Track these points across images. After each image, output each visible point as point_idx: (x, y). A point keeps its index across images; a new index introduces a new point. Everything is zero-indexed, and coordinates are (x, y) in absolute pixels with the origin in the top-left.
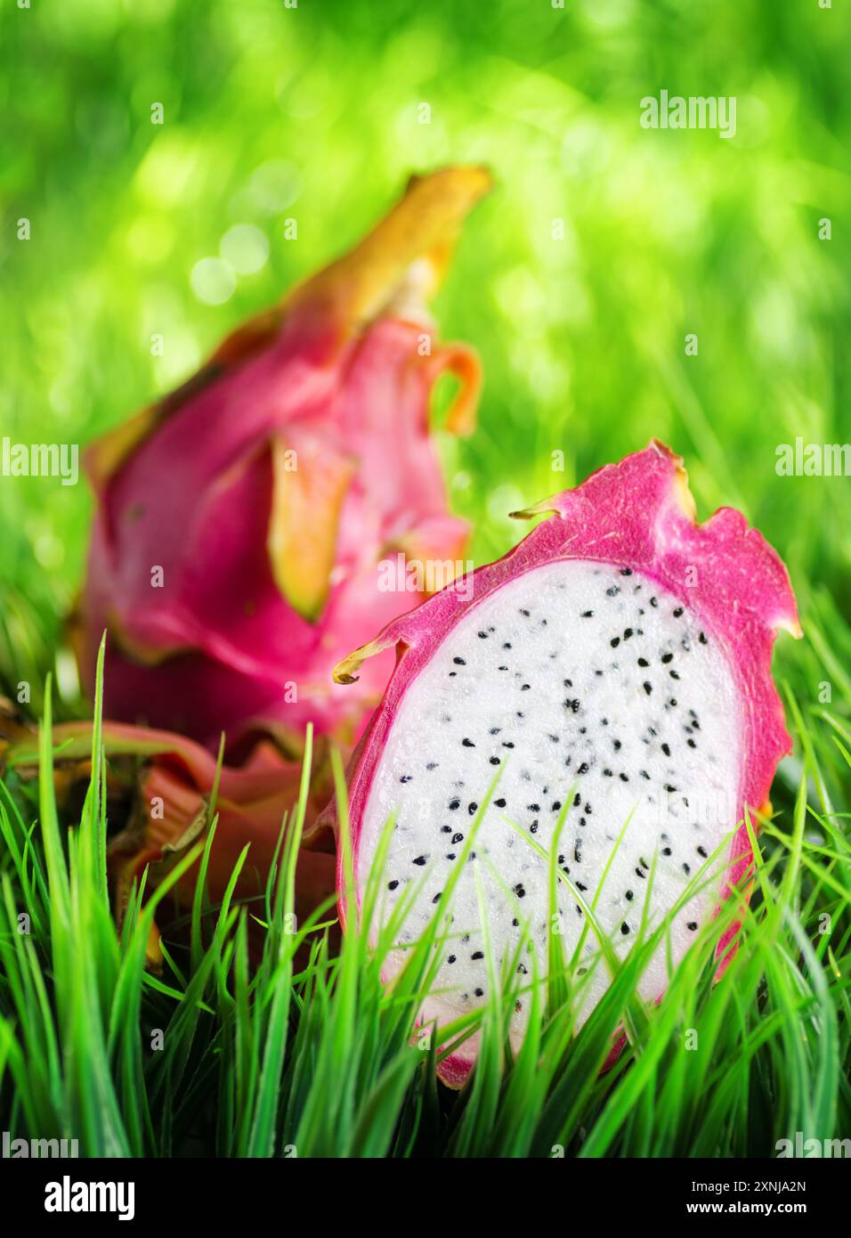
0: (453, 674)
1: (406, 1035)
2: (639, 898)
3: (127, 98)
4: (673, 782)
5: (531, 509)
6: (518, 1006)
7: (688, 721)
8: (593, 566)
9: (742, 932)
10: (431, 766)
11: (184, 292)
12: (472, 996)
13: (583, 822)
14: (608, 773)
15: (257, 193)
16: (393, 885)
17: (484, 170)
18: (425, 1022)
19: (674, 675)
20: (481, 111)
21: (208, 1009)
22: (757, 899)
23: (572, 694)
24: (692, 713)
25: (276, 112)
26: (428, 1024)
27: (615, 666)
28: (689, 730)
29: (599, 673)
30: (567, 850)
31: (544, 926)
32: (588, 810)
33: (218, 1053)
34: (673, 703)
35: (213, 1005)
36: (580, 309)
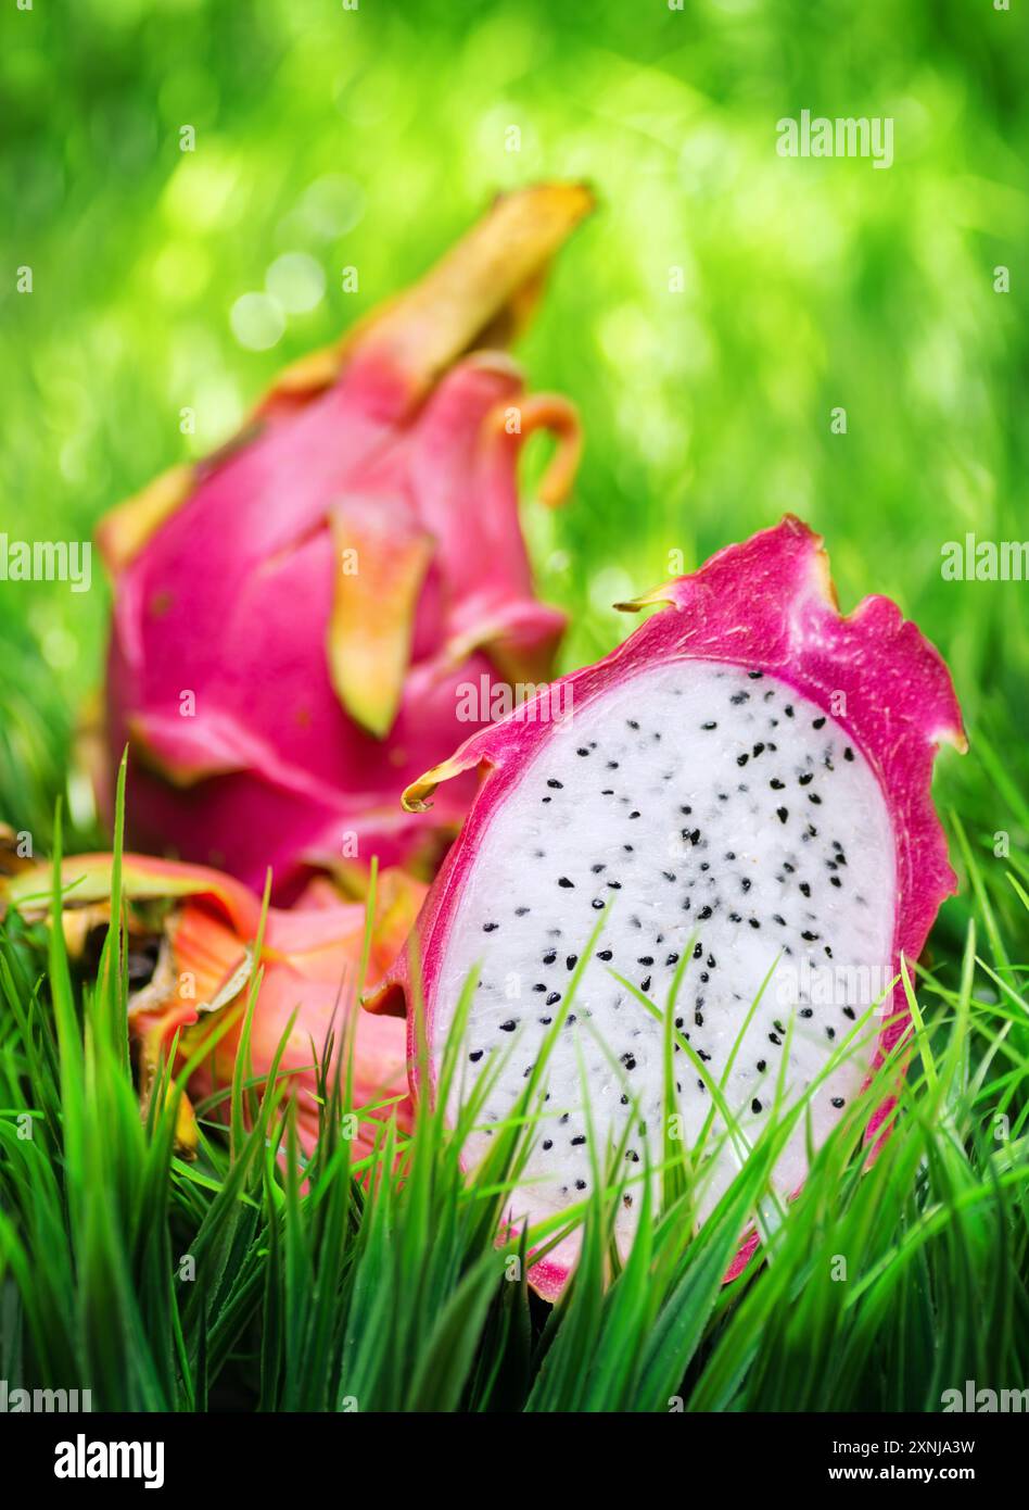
0: (547, 800)
1: (490, 1235)
2: (773, 1069)
3: (153, 101)
4: (814, 928)
5: (639, 599)
6: (628, 1200)
7: (832, 854)
8: (715, 667)
9: (897, 1109)
10: (521, 912)
11: (224, 335)
12: (573, 1189)
13: (705, 978)
14: (735, 918)
15: (312, 215)
16: (475, 1057)
17: (586, 188)
18: (513, 1219)
19: (815, 799)
20: (581, 116)
21: (252, 1203)
22: (915, 1068)
23: (691, 823)
24: (837, 846)
25: (334, 115)
26: (517, 1220)
27: (742, 788)
28: (833, 866)
29: (723, 797)
30: (685, 1010)
31: (659, 1104)
32: (712, 964)
33: (264, 1256)
34: (813, 832)
35: (257, 1197)
36: (702, 355)
